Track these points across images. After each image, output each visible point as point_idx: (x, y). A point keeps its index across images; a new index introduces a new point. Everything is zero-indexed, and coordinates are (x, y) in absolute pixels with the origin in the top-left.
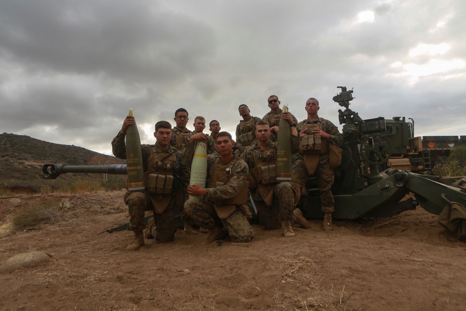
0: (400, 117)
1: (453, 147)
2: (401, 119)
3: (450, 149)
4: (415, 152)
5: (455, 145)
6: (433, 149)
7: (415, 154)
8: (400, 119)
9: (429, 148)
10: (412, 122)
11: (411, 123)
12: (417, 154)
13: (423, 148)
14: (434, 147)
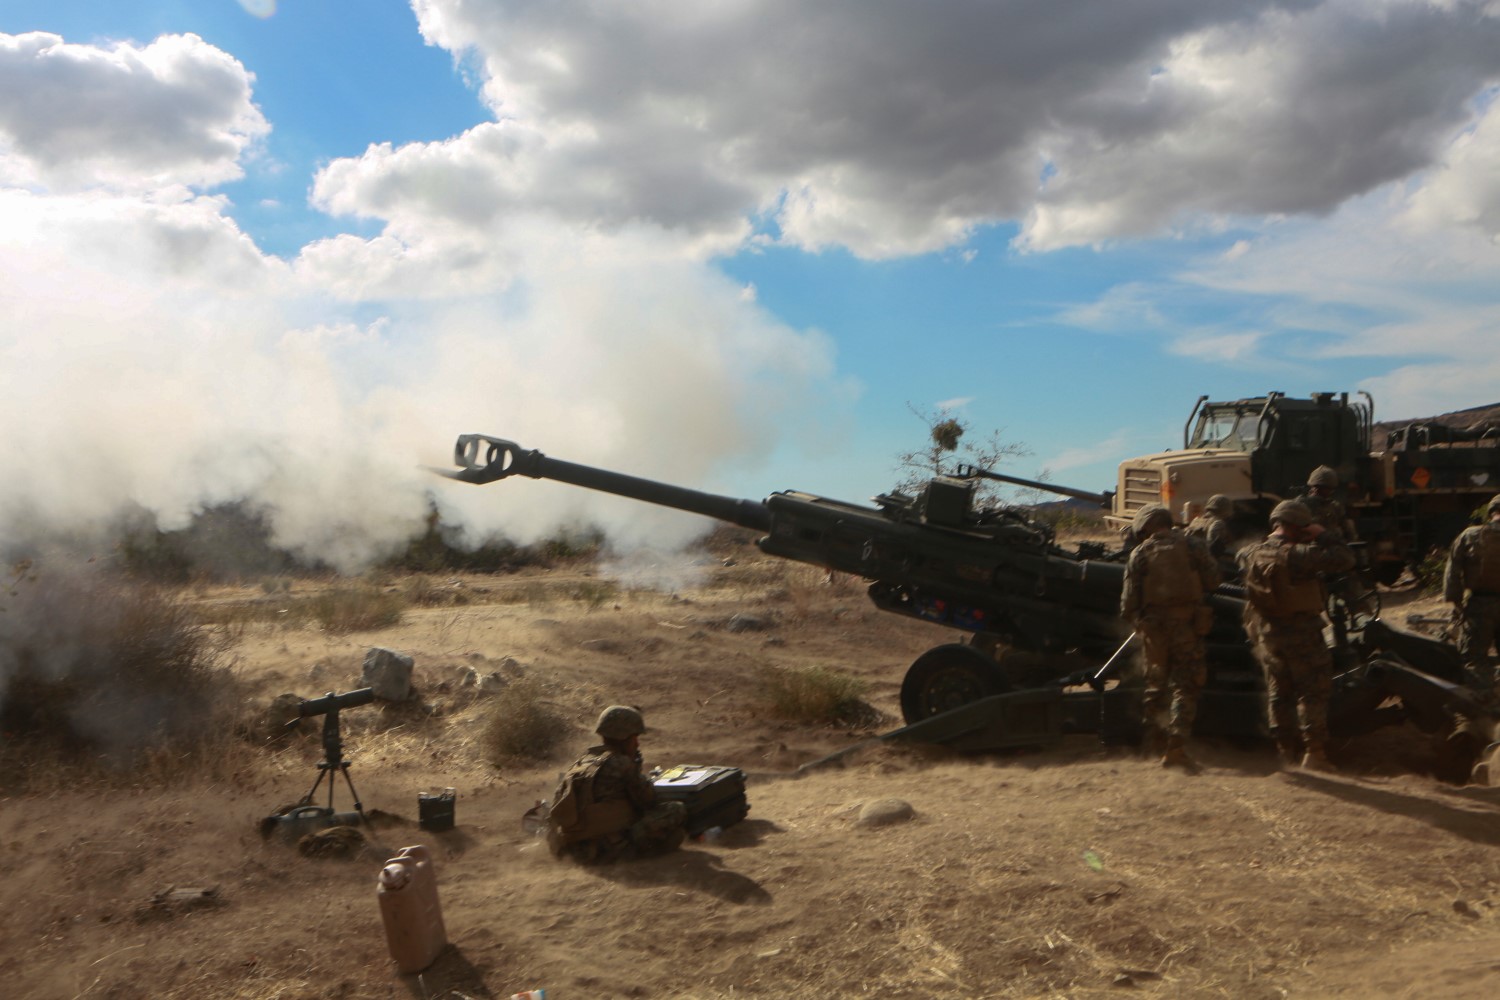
0: (1333, 394)
1: (1485, 484)
2: (1337, 398)
3: (1475, 490)
4: (1372, 500)
5: (1489, 479)
6: (1426, 491)
7: (1373, 504)
8: (1334, 398)
9: (1415, 486)
10: (1367, 403)
11: (1364, 407)
12: (1378, 504)
13: (1397, 487)
14: (1429, 485)
